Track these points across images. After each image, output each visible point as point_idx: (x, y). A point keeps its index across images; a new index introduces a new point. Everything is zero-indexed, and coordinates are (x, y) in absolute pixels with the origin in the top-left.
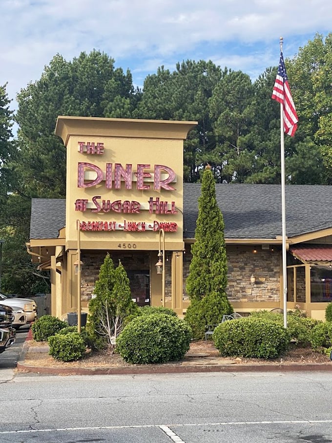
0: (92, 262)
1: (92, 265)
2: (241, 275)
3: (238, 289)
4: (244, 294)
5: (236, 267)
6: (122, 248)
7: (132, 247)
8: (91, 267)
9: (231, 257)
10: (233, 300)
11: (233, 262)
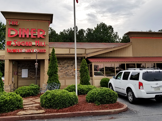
0: (24, 65)
1: (24, 66)
2: (72, 68)
3: (71, 73)
4: (73, 74)
5: (70, 65)
6: (25, 59)
7: (29, 58)
8: (23, 67)
9: (68, 62)
10: (69, 77)
11: (69, 64)
